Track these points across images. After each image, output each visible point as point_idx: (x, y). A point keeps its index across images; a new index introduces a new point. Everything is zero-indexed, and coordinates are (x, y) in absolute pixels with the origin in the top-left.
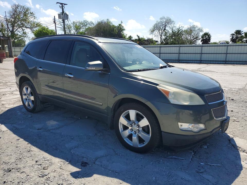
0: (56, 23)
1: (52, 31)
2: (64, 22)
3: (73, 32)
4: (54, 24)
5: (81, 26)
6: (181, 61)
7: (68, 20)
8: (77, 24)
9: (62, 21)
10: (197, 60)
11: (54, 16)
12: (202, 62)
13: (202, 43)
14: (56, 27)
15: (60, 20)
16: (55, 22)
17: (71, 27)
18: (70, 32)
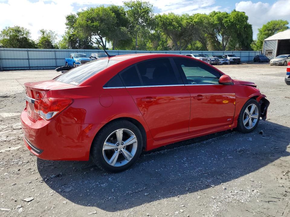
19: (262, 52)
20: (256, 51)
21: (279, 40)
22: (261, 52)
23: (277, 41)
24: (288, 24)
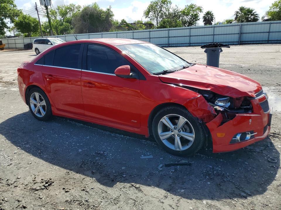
0: (39, 11)
1: (35, 19)
2: (47, 9)
3: (59, 18)
4: (36, 12)
5: (68, 11)
6: (170, 45)
7: (51, 6)
8: (62, 9)
9: (45, 8)
10: (186, 43)
11: (36, 3)
12: (191, 45)
13: (205, 24)
14: (38, 15)
15: (42, 6)
16: (36, 9)
17: (56, 13)
18: (55, 18)
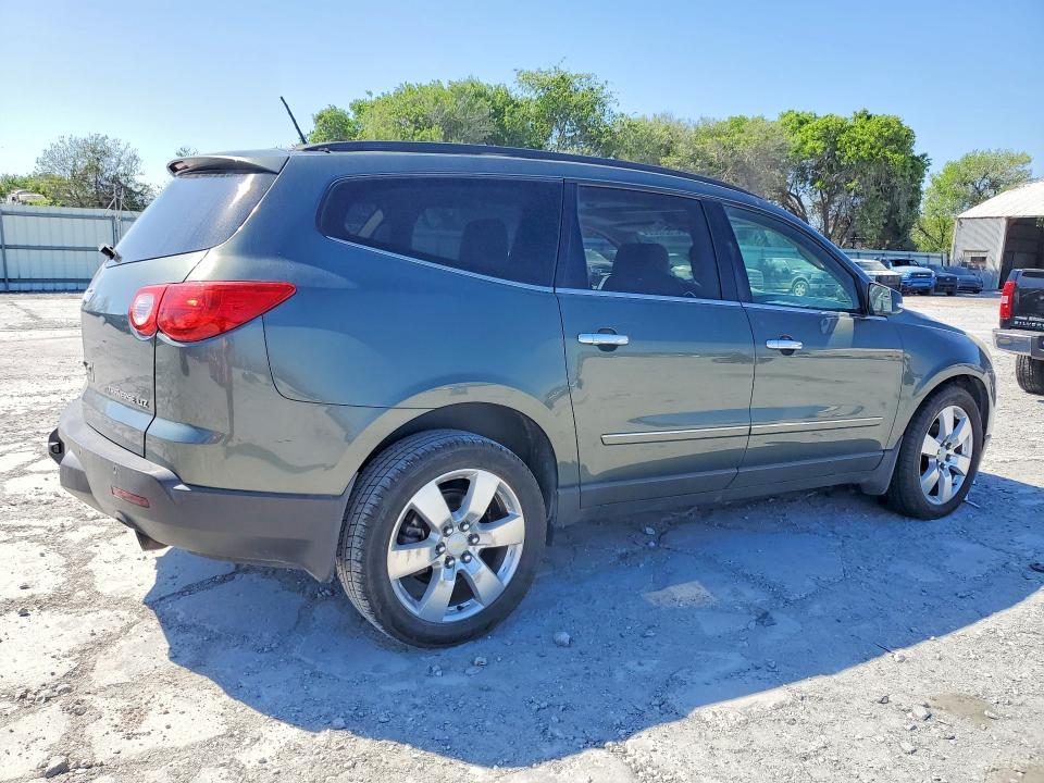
19: (948, 255)
20: (931, 254)
21: (1009, 219)
22: (944, 255)
23: (1004, 222)
24: (1030, 162)
